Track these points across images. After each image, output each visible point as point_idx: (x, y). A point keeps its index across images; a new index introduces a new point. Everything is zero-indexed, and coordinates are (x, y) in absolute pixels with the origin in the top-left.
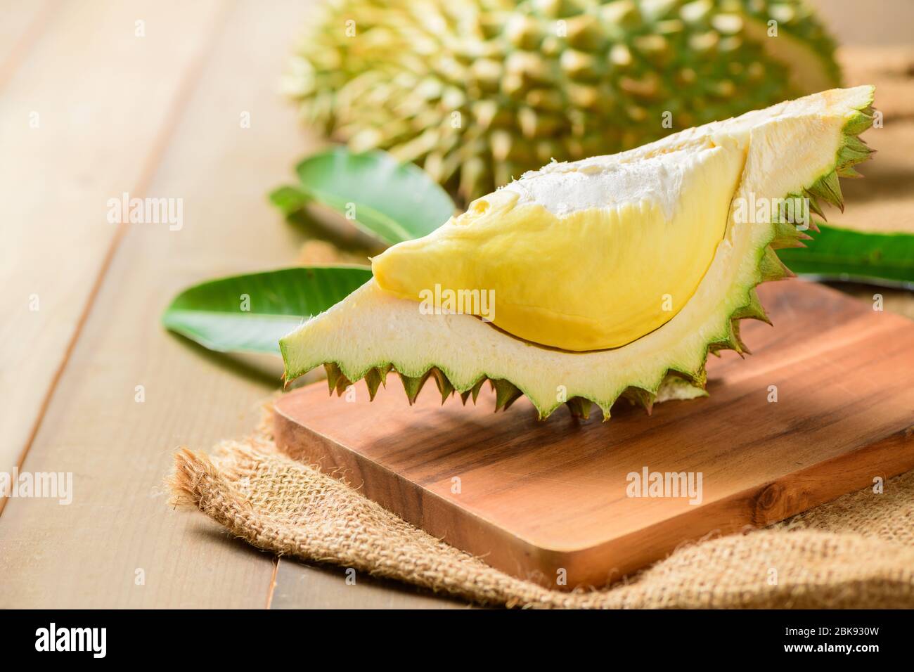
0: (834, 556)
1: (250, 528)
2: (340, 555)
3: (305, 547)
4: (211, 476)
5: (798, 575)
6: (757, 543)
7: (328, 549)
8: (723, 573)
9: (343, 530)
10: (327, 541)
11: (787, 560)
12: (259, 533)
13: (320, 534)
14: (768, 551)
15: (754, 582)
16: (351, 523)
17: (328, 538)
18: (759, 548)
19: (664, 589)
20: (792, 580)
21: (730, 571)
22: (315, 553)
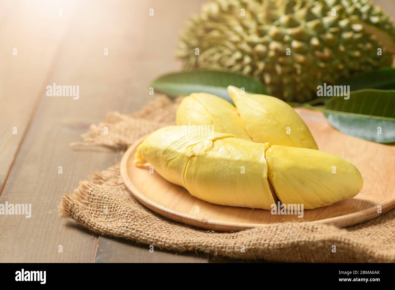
0: (316, 231)
1: (91, 224)
2: (125, 235)
3: (112, 232)
4: (76, 205)
5: (302, 238)
6: (287, 226)
7: (120, 232)
8: (273, 236)
9: (125, 224)
10: (120, 229)
11: (298, 232)
12: (94, 226)
13: (117, 227)
14: (291, 229)
15: (285, 240)
16: (128, 221)
17: (120, 228)
18: (288, 227)
19: (250, 242)
20: (299, 240)
21: (276, 236)
22: (115, 234)
